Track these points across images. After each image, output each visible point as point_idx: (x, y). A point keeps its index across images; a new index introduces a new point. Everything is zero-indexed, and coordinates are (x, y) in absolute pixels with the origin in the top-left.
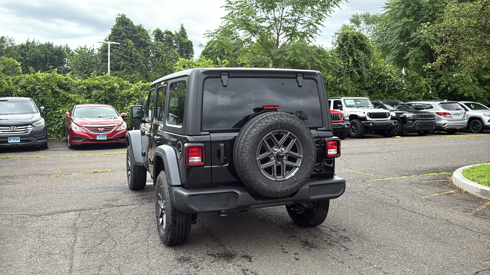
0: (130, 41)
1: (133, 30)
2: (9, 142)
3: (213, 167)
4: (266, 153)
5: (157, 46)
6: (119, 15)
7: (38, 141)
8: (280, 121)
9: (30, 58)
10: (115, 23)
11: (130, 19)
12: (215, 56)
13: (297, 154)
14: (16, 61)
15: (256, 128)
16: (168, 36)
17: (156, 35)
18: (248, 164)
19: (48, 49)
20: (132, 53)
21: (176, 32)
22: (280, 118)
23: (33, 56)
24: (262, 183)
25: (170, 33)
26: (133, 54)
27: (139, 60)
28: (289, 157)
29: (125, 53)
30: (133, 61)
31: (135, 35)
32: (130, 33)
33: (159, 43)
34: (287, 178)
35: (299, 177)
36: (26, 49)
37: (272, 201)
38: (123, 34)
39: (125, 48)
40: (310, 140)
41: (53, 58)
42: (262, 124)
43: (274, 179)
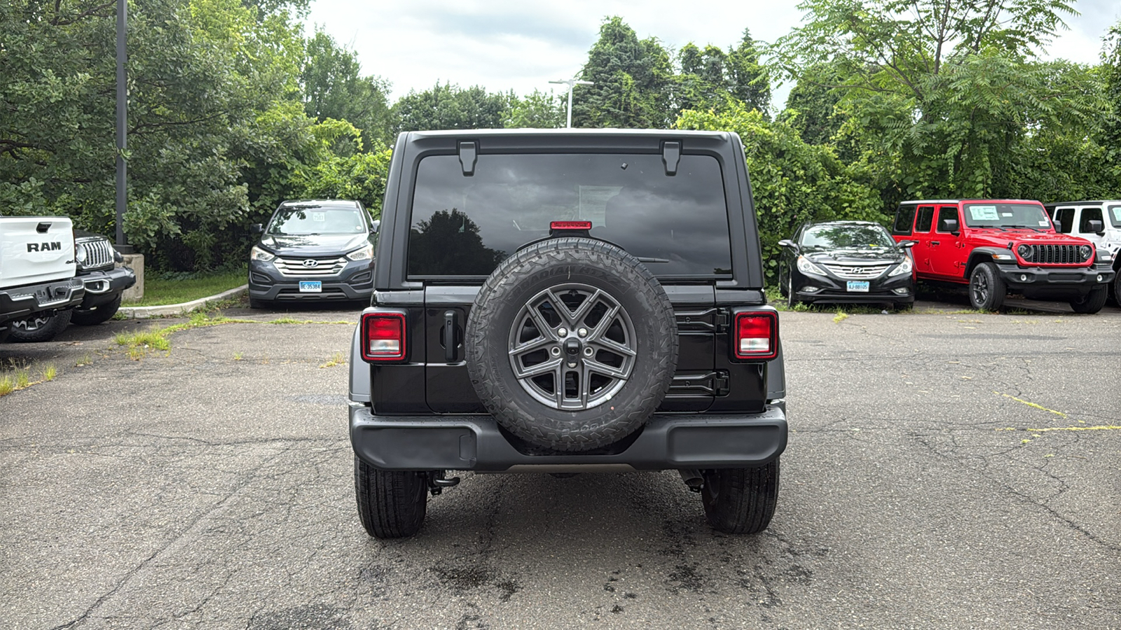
0: (627, 76)
1: (635, 50)
2: (301, 290)
3: (428, 365)
4: (538, 338)
5: (685, 85)
6: (608, 19)
7: (357, 291)
8: (569, 260)
9: (440, 121)
10: (599, 37)
11: (630, 26)
12: (823, 100)
13: (621, 347)
14: (350, 125)
15: (507, 277)
16: (712, 59)
17: (684, 59)
18: (483, 364)
19: (474, 101)
20: (629, 104)
21: (731, 50)
22: (573, 253)
23: (446, 116)
24: (522, 412)
25: (717, 52)
26: (632, 106)
27: (645, 118)
28: (600, 351)
29: (615, 103)
30: (631, 120)
31: (638, 62)
32: (629, 57)
33: (690, 76)
34: (589, 405)
35: (624, 404)
36: (434, 102)
37: (564, 457)
38: (614, 60)
39: (615, 93)
40: (653, 312)
41: (484, 119)
42: (522, 266)
43: (555, 405)
